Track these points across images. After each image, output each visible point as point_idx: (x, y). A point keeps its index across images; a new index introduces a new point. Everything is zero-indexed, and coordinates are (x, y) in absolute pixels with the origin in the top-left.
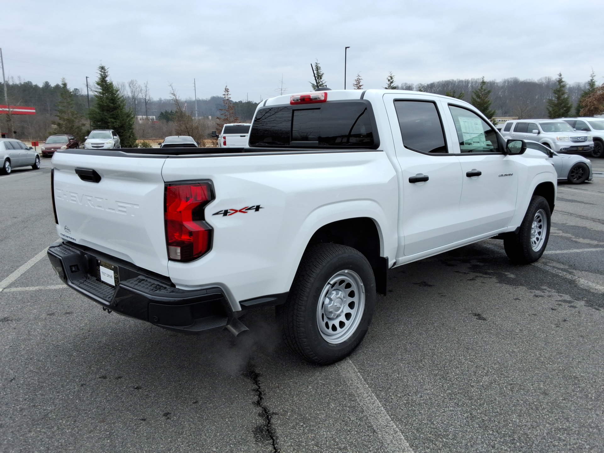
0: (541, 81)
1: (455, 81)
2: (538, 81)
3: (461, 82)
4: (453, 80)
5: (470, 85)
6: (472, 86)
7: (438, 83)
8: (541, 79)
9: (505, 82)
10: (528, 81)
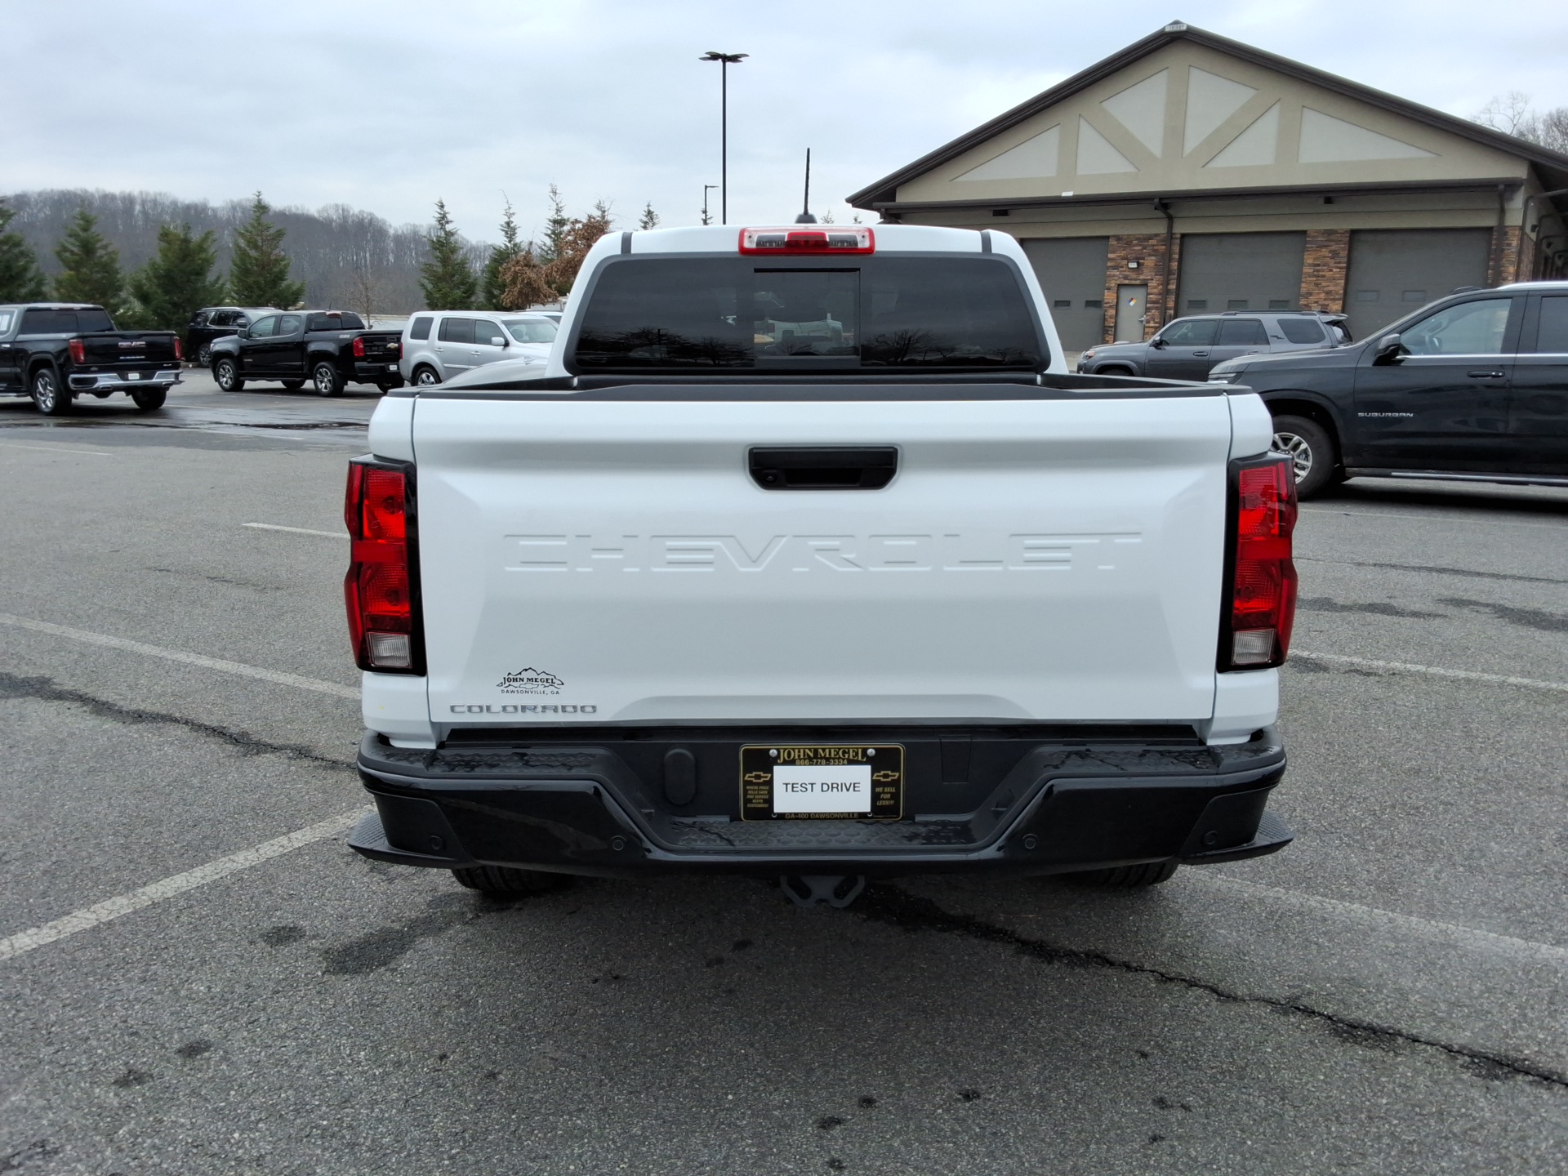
0: (326, 215)
1: (92, 195)
2: (319, 212)
3: (107, 198)
4: (86, 191)
5: (138, 208)
6: (144, 212)
7: (40, 194)
8: (325, 209)
9: (234, 208)
10: (294, 210)
